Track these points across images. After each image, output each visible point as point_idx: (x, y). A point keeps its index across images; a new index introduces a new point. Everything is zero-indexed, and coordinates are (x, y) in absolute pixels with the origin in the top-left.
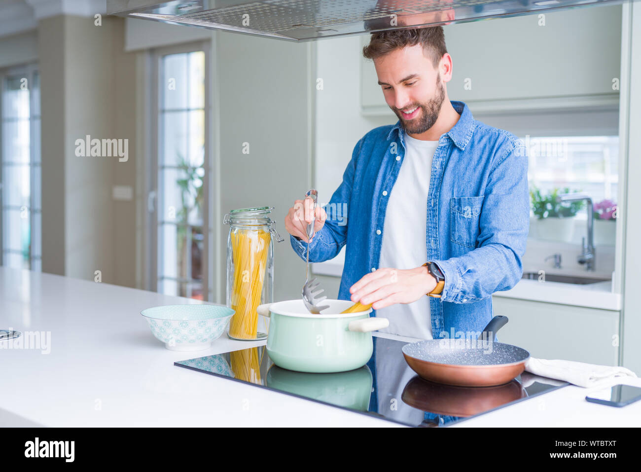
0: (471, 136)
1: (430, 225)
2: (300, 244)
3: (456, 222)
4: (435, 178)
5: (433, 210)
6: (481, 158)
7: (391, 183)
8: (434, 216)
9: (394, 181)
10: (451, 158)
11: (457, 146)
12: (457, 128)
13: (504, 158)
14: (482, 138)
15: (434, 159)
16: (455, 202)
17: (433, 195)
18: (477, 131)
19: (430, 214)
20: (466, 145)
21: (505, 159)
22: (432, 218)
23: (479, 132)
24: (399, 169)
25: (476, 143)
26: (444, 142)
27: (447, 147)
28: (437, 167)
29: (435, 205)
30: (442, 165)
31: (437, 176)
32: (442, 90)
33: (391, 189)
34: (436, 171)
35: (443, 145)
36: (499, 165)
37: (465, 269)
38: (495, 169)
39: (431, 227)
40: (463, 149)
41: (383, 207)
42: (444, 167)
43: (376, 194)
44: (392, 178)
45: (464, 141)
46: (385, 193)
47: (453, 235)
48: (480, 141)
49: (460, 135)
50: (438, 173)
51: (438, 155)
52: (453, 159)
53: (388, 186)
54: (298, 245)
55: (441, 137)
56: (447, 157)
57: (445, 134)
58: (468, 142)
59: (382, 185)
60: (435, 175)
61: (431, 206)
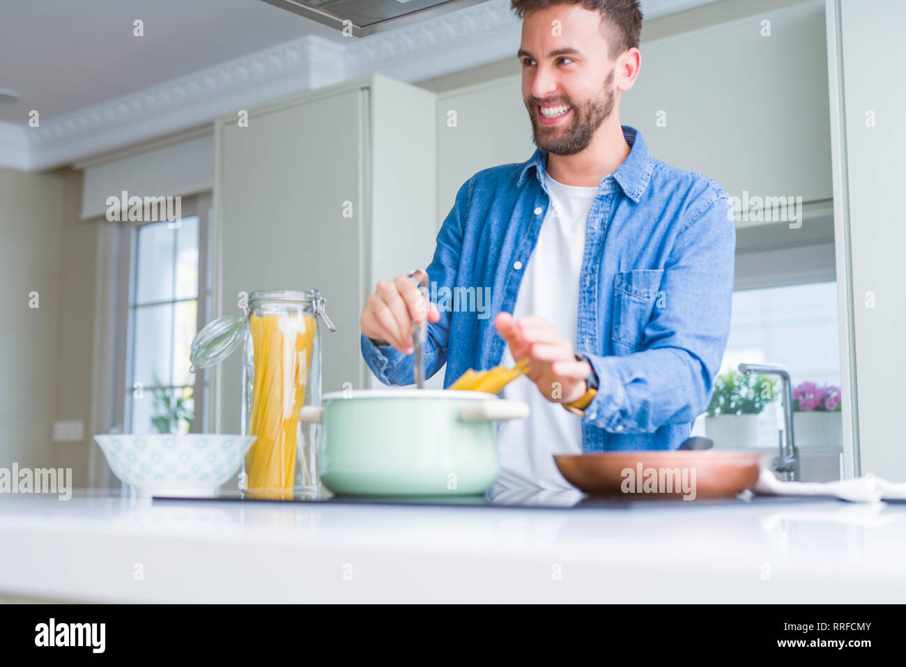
0: (649, 180)
1: (584, 315)
2: (378, 352)
3: (622, 309)
4: (592, 245)
5: (588, 292)
6: (664, 212)
7: (528, 250)
8: (590, 301)
9: (533, 247)
10: (618, 212)
11: (628, 195)
12: (626, 166)
13: (702, 211)
14: (665, 184)
15: (591, 215)
16: (622, 278)
17: (589, 269)
18: (657, 174)
19: (584, 298)
20: (641, 194)
21: (705, 213)
22: (587, 304)
23: (660, 174)
24: (539, 228)
25: (656, 190)
26: (606, 189)
27: (611, 196)
28: (595, 227)
29: (592, 283)
30: (603, 224)
31: (596, 241)
32: (611, 95)
33: (527, 259)
34: (593, 234)
35: (605, 193)
36: (694, 221)
37: (631, 374)
38: (686, 228)
39: (585, 318)
40: (637, 200)
41: (513, 287)
42: (607, 227)
43: (502, 268)
44: (529, 243)
45: (636, 188)
46: (518, 265)
47: (617, 329)
48: (662, 187)
49: (632, 179)
50: (597, 236)
51: (596, 209)
52: (620, 215)
53: (524, 252)
54: (375, 355)
55: (603, 180)
56: (612, 211)
57: (609, 176)
58: (643, 189)
59: (513, 254)
60: (592, 240)
61: (585, 286)
